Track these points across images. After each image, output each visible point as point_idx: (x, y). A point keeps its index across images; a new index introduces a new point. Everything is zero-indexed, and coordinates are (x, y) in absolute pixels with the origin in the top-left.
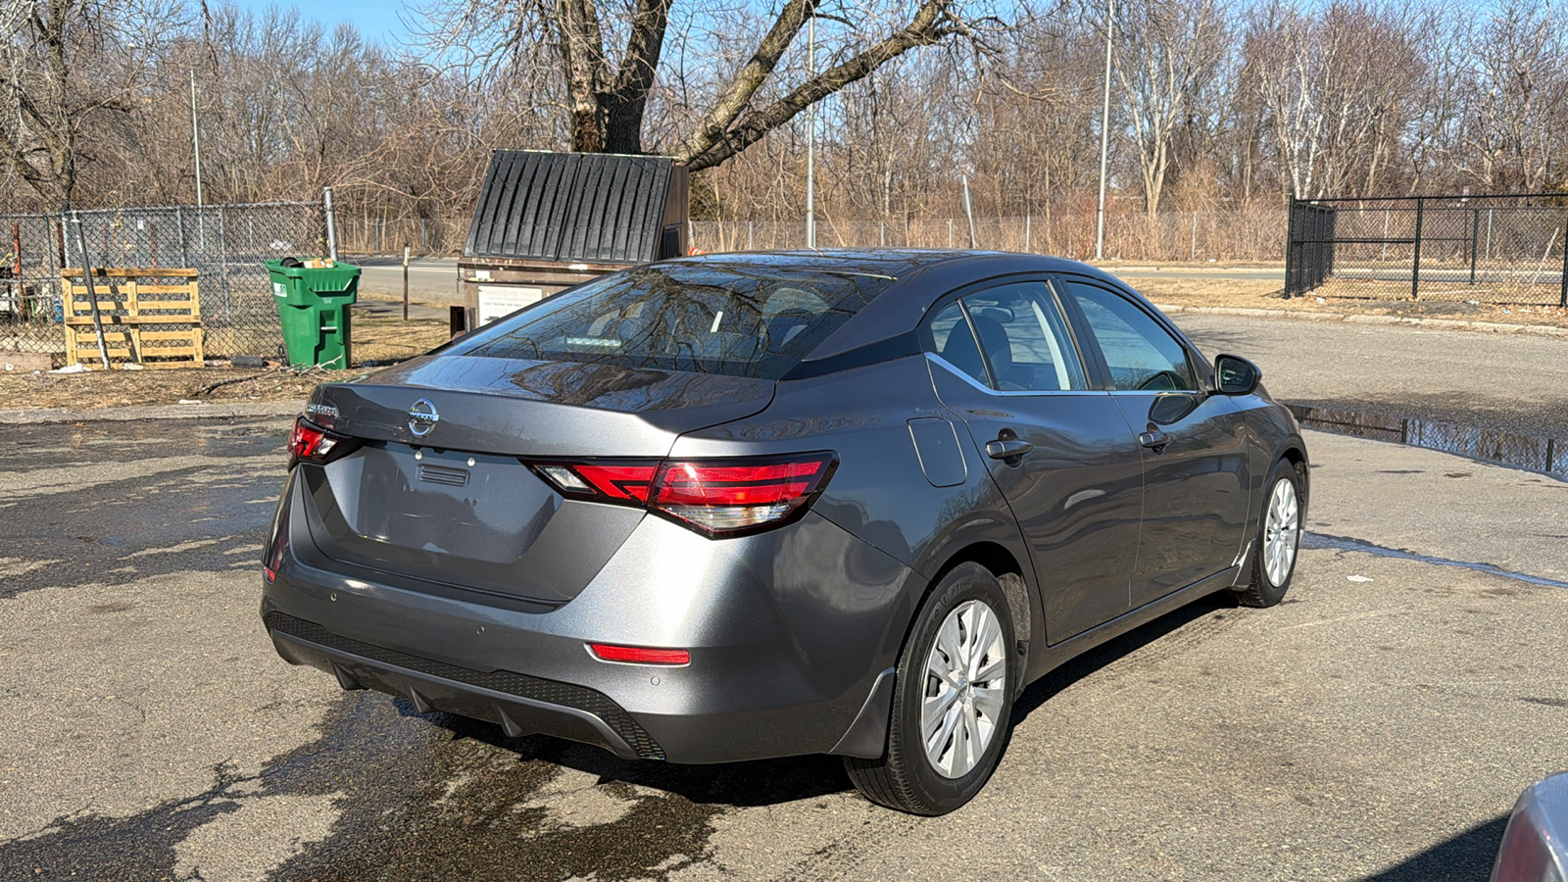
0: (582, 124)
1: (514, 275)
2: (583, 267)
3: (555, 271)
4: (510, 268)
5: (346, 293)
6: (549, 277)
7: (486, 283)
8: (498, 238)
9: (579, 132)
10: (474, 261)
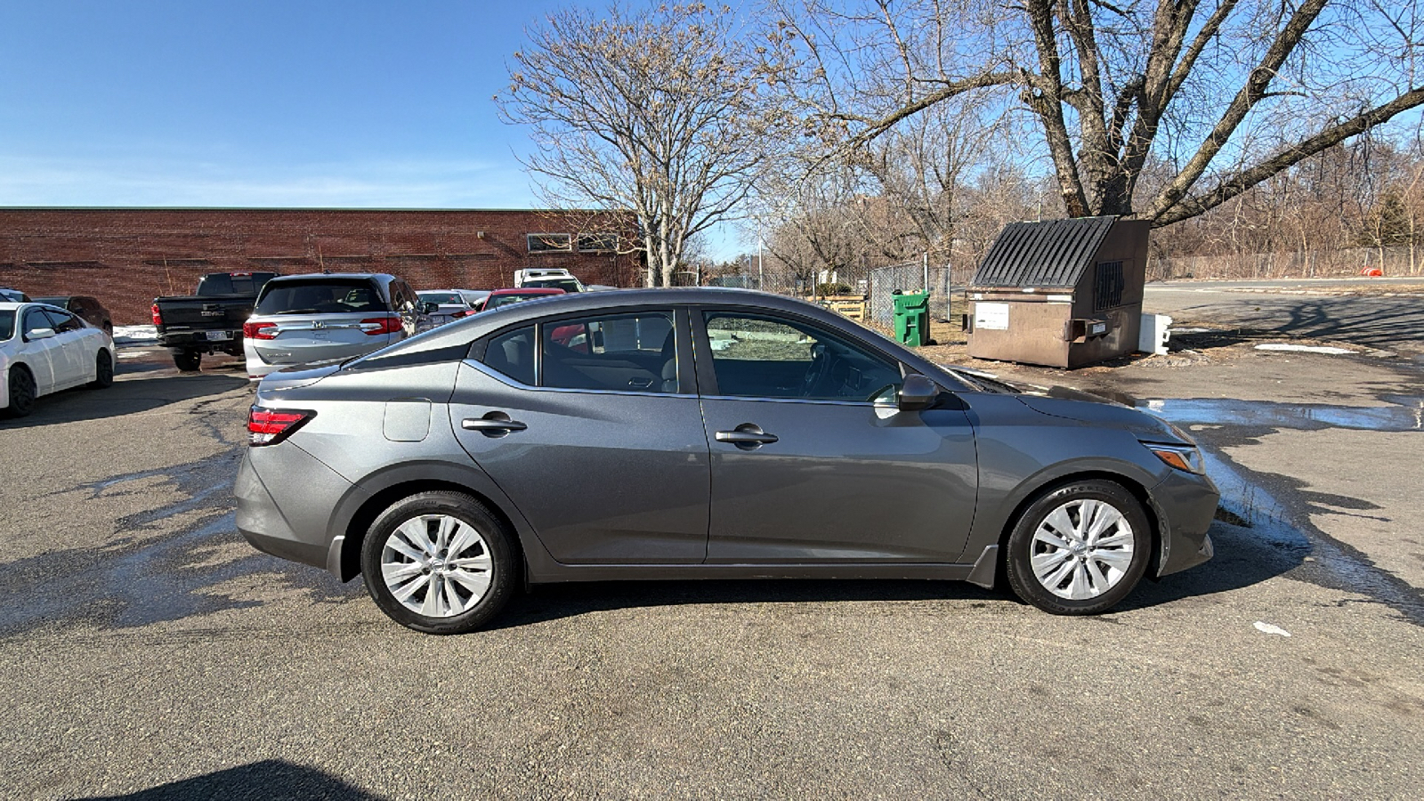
0: (1068, 201)
1: (994, 296)
2: (1031, 290)
3: (1015, 293)
4: (992, 292)
5: (921, 307)
6: (1012, 297)
7: (978, 301)
8: (988, 276)
9: (1069, 206)
10: (973, 288)
